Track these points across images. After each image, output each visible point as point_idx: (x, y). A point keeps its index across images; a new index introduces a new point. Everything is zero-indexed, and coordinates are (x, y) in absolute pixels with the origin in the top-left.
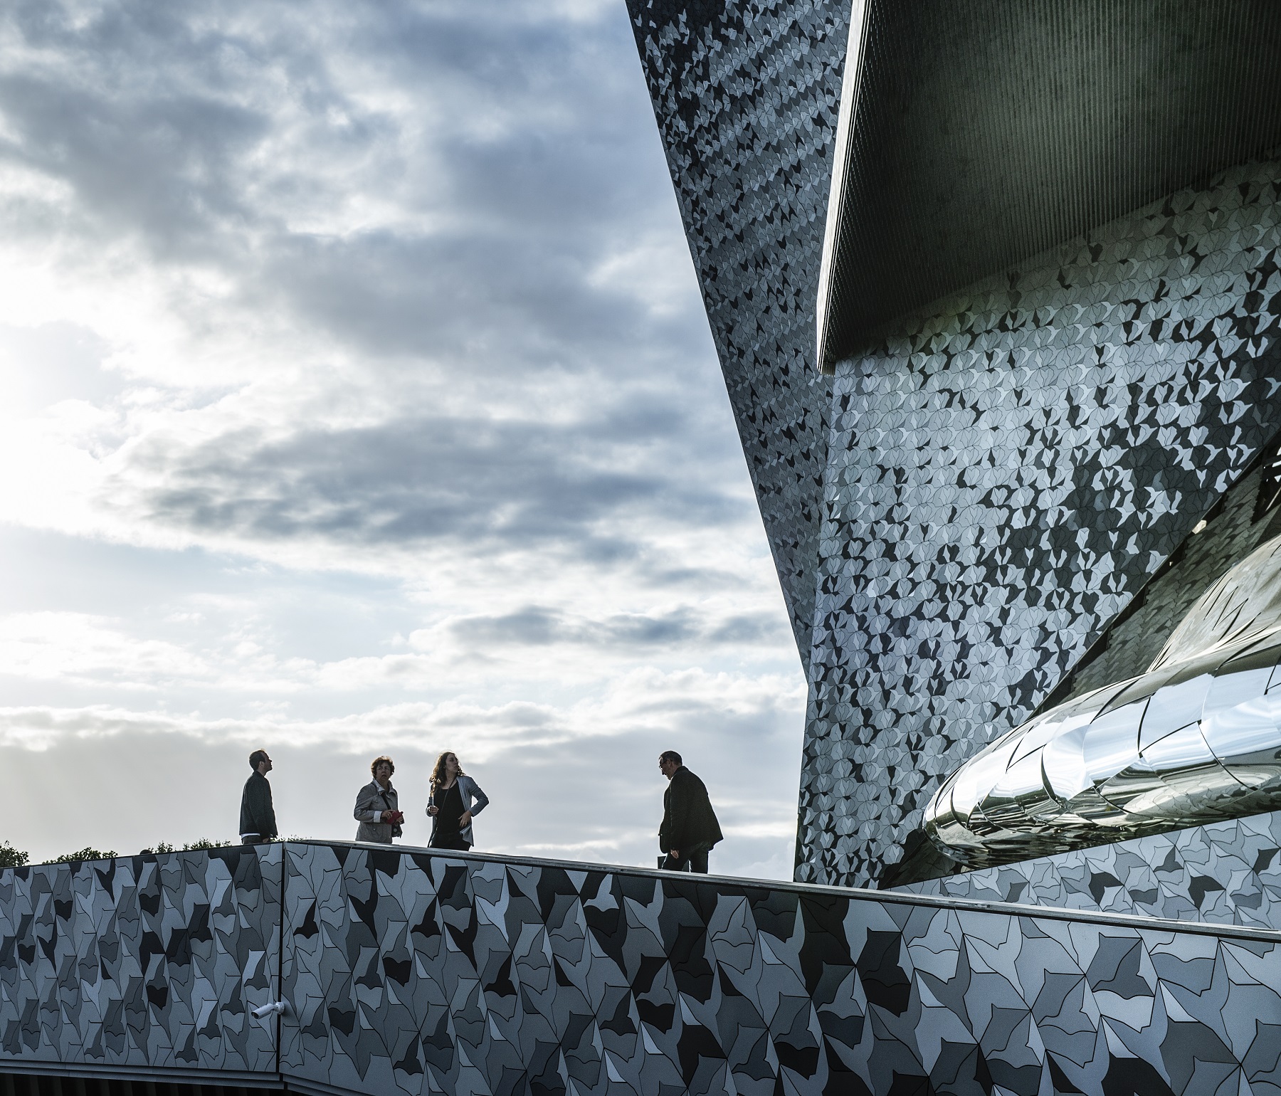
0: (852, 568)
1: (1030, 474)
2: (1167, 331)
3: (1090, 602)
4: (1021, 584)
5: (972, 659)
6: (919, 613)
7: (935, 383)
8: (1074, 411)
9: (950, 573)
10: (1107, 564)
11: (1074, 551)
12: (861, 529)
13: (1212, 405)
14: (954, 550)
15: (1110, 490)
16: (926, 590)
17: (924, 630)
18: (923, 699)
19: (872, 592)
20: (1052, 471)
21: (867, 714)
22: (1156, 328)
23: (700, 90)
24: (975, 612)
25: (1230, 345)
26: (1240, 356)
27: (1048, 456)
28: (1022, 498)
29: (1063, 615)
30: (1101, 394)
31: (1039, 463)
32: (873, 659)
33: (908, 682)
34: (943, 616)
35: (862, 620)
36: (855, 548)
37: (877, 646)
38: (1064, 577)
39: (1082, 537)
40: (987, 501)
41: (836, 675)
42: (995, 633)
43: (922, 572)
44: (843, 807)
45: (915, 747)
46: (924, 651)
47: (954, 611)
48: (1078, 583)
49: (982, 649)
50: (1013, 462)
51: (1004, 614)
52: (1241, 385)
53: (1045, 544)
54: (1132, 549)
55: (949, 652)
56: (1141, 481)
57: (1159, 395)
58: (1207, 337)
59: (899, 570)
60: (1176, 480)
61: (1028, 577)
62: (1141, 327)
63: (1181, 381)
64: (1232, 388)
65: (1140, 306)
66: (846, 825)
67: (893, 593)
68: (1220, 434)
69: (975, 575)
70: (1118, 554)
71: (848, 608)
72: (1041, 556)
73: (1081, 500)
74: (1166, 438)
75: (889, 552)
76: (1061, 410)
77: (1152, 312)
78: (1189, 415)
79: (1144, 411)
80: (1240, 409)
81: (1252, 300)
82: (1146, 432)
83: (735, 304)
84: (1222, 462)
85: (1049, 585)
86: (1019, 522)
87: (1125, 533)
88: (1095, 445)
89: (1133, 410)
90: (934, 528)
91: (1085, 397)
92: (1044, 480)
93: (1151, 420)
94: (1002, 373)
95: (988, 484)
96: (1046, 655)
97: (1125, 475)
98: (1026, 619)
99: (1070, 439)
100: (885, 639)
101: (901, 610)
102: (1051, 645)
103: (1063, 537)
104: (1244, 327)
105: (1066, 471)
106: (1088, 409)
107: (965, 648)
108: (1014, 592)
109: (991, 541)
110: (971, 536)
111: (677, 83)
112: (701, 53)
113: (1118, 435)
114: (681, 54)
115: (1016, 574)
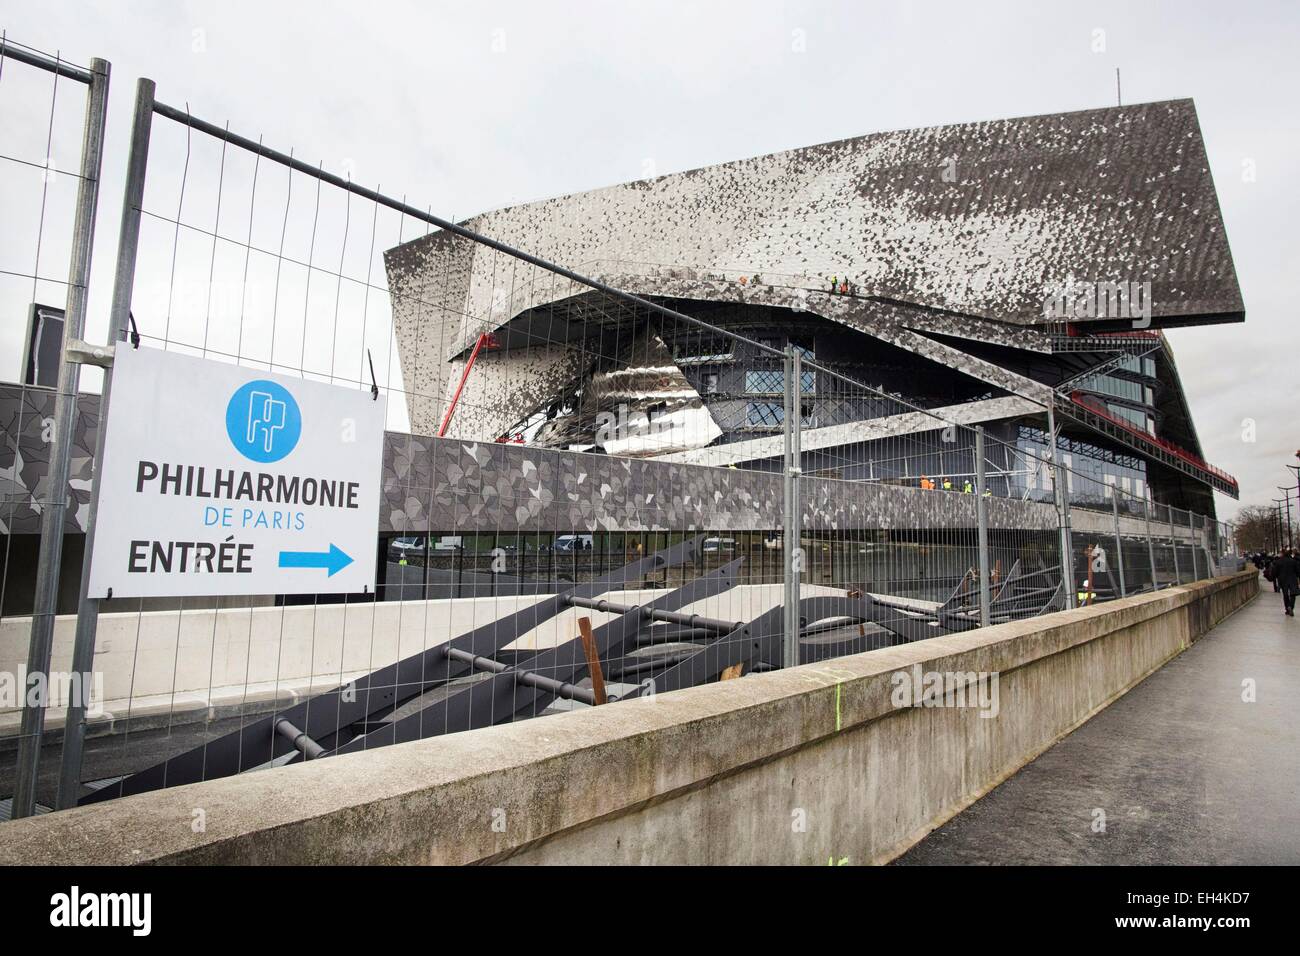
1: (500, 393)
3: (511, 420)
17: (471, 421)
22: (531, 371)
23: (405, 286)
26: (548, 379)
28: (498, 398)
37: (459, 423)
38: (506, 414)
39: (511, 408)
42: (489, 423)
47: (479, 418)
48: (509, 416)
49: (486, 426)
54: (521, 411)
56: (525, 399)
58: (541, 375)
60: (532, 400)
68: (542, 393)
70: (518, 412)
73: (511, 401)
74: (531, 392)
77: (530, 368)
78: (536, 388)
81: (551, 370)
83: (404, 336)
84: (542, 398)
85: (502, 415)
86: (496, 403)
87: (520, 408)
91: (514, 381)
94: (495, 372)
97: (521, 398)
98: (496, 422)
99: (509, 388)
101: (465, 416)
103: (506, 407)
104: (549, 374)
105: (508, 394)
106: (514, 383)
111: (397, 282)
112: (407, 278)
113: (521, 390)
114: (400, 277)
115: (495, 413)
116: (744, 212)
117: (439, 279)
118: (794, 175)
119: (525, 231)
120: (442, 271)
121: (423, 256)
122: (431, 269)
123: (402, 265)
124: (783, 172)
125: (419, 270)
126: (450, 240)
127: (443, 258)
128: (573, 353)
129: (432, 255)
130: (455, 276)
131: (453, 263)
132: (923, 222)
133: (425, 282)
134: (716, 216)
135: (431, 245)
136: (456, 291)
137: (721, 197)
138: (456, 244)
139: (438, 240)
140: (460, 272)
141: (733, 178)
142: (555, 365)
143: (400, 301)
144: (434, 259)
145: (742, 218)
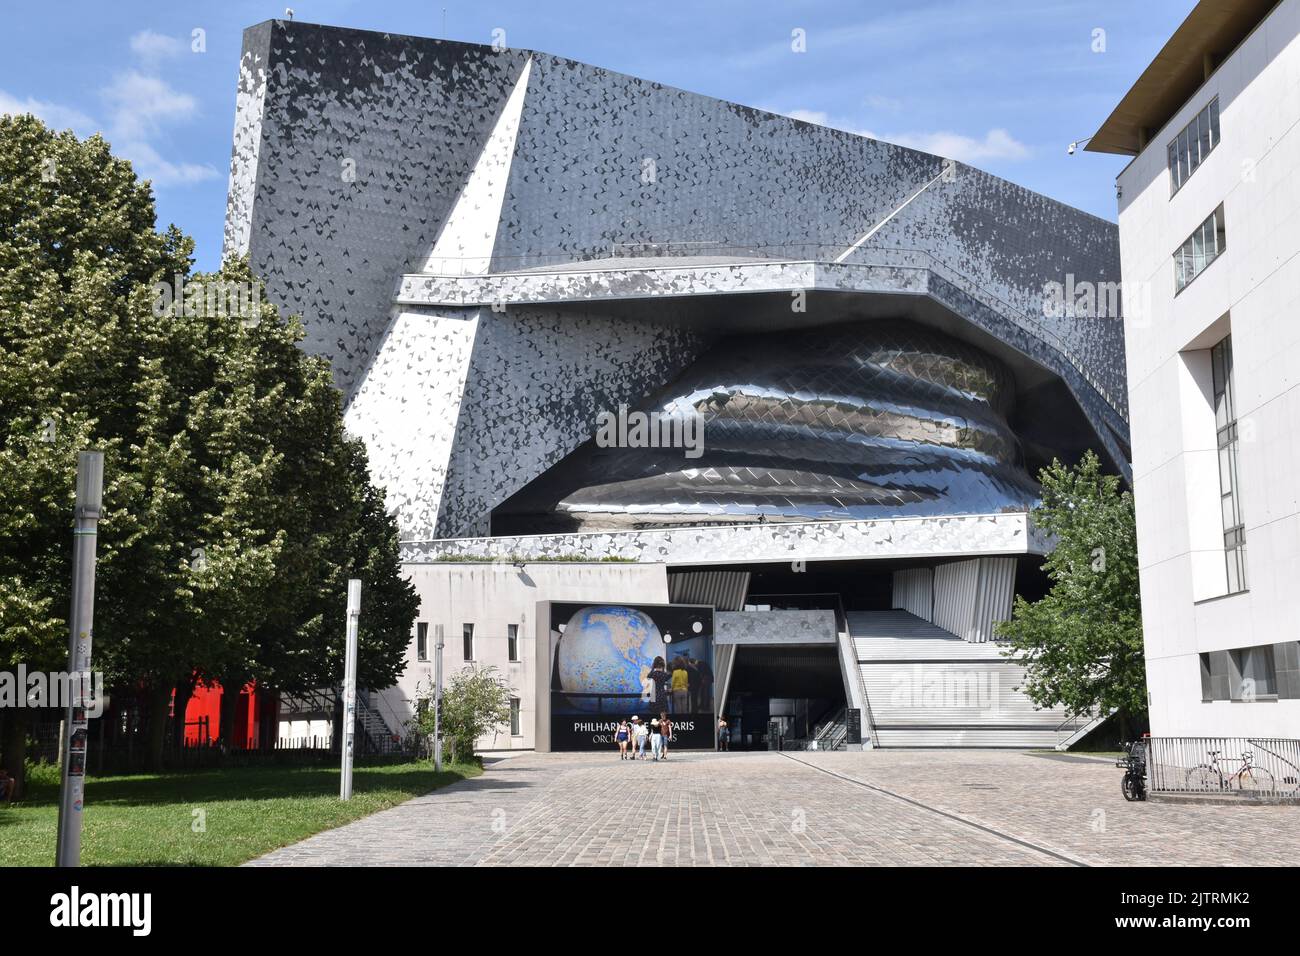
0: (481, 390)
2: (610, 358)
4: (553, 420)
5: (531, 440)
6: (511, 417)
7: (525, 336)
8: (577, 371)
9: (525, 407)
10: (583, 424)
11: (573, 416)
12: (487, 377)
13: (620, 387)
14: (527, 400)
15: (587, 401)
16: (514, 410)
18: (509, 449)
19: (490, 402)
20: (567, 386)
21: (484, 448)
24: (534, 424)
25: (628, 372)
27: (567, 381)
29: (567, 436)
30: (587, 369)
31: (563, 381)
32: (488, 428)
33: (503, 442)
34: (521, 421)
35: (484, 412)
36: (483, 383)
40: (542, 387)
41: (470, 429)
43: (513, 403)
44: (468, 481)
45: (504, 466)
46: (511, 431)
50: (554, 377)
51: (545, 429)
52: (629, 386)
53: (563, 410)
55: (522, 436)
57: (605, 377)
59: (503, 398)
61: (556, 419)
62: (601, 353)
63: (612, 376)
64: (627, 385)
65: (602, 347)
66: (468, 488)
67: (500, 406)
69: (535, 411)
71: (478, 404)
72: (561, 413)
75: (499, 390)
76: (573, 367)
79: (600, 381)
80: (628, 393)
82: (600, 387)
88: (583, 385)
89: (597, 378)
90: (520, 389)
92: (564, 389)
93: (602, 384)
95: (543, 381)
96: (560, 447)
100: (495, 422)
102: (562, 444)
107: (529, 436)
108: (550, 423)
109: (543, 401)
110: (536, 397)
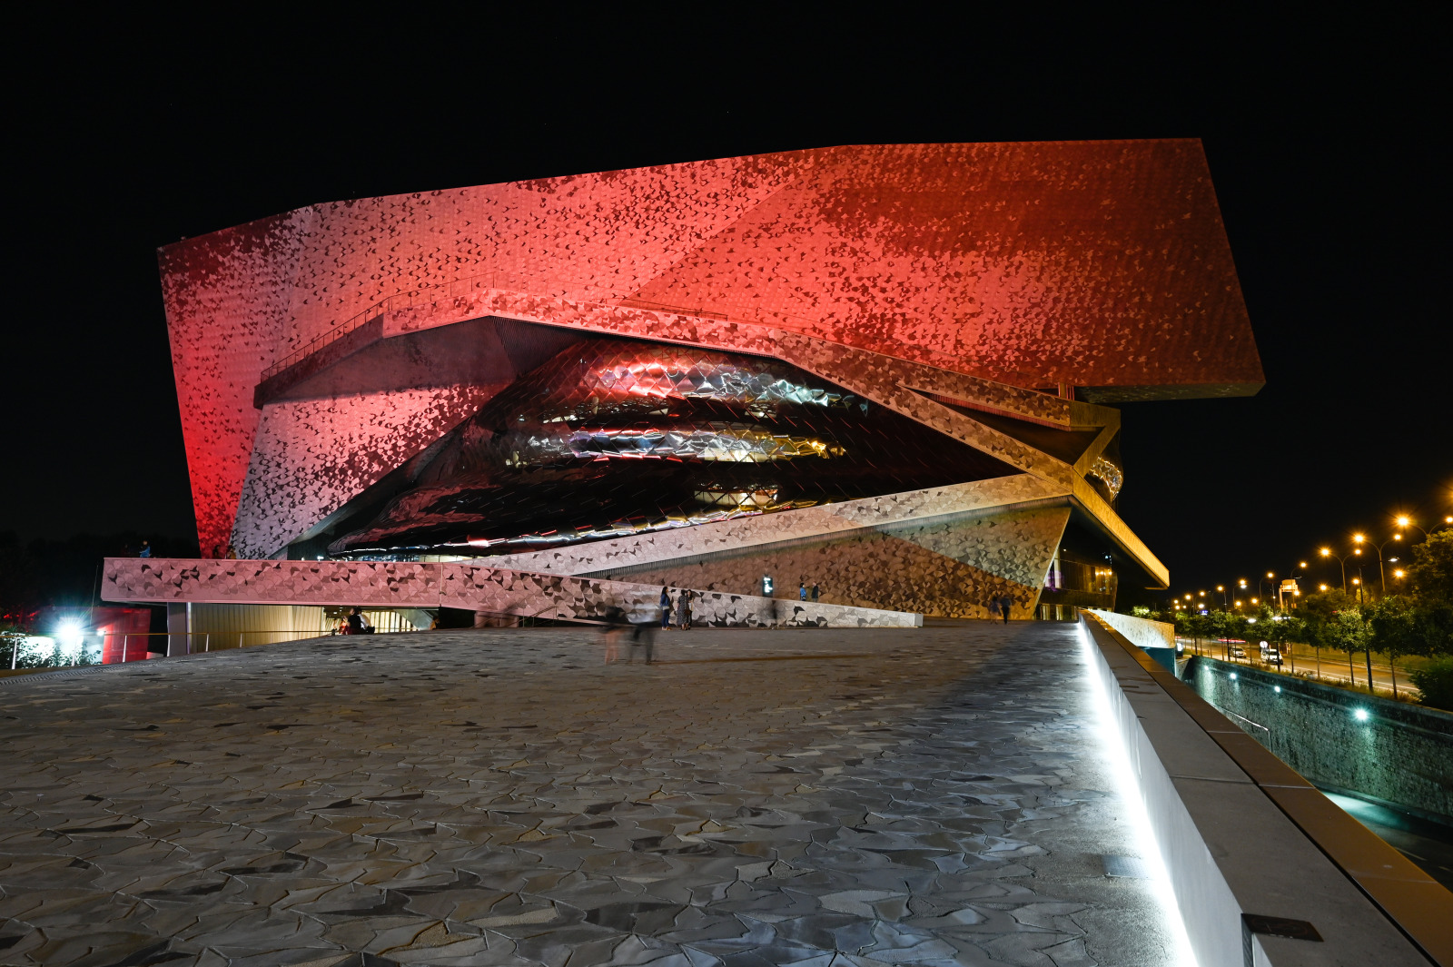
0: (263, 468)
1: (334, 452)
2: (384, 424)
3: (350, 490)
4: (327, 481)
5: (306, 500)
6: (288, 484)
7: (302, 421)
8: (351, 439)
9: (301, 475)
10: (357, 480)
11: (346, 475)
12: (268, 457)
13: (395, 446)
14: (304, 469)
15: (360, 462)
16: (291, 478)
17: (289, 489)
18: (286, 509)
19: (270, 475)
20: (341, 453)
21: (263, 511)
22: (380, 423)
23: (189, 299)
24: (309, 487)
25: (402, 432)
26: (405, 436)
27: (341, 449)
28: (330, 458)
29: (341, 492)
30: (360, 436)
31: (337, 450)
32: (268, 495)
33: (281, 504)
34: (297, 486)
35: (265, 484)
36: (265, 462)
37: (270, 491)
38: (342, 482)
39: (350, 472)
40: (318, 457)
41: (252, 498)
42: (316, 494)
43: (291, 473)
44: (250, 536)
45: (281, 522)
46: (288, 495)
47: (301, 485)
48: (347, 484)
49: (310, 497)
50: (328, 448)
51: (320, 489)
52: (404, 443)
53: (337, 472)
54: (366, 477)
55: (298, 497)
56: (371, 461)
57: (379, 440)
58: (395, 429)
59: (282, 471)
60: (381, 462)
61: (330, 480)
62: (375, 421)
63: (386, 438)
64: (401, 443)
65: (376, 416)
66: (249, 542)
67: (279, 477)
68: (396, 454)
69: (310, 477)
70: (361, 478)
71: (260, 479)
72: (334, 476)
73: (350, 463)
74: (380, 451)
75: (279, 465)
76: (347, 437)
77: (379, 419)
78: (388, 447)
79: (374, 443)
80: (403, 449)
81: (410, 423)
82: (374, 449)
83: (189, 369)
84: (396, 461)
85: (337, 483)
86: (328, 464)
87: (364, 473)
88: (357, 449)
89: (370, 442)
90: (297, 462)
91: (355, 436)
92: (338, 455)
93: (376, 446)
95: (318, 452)
96: (333, 502)
97: (366, 459)
98: (327, 492)
99: (349, 446)
100: (274, 490)
101: (280, 482)
102: (335, 499)
103: (343, 471)
105: (346, 454)
106: (356, 438)
107: (304, 496)
108: (324, 483)
109: (317, 468)
110: (311, 466)
111: (178, 292)
112: (194, 288)
113: (365, 448)
114: (182, 285)
115: (325, 479)
116: (677, 231)
117: (243, 292)
118: (741, 189)
119: (376, 234)
120: (248, 281)
121: (220, 258)
122: (232, 277)
123: (187, 269)
124: (728, 185)
125: (212, 277)
126: (262, 239)
127: (250, 262)
128: (442, 401)
129: (234, 258)
130: (270, 289)
131: (265, 270)
132: (902, 258)
133: (223, 295)
134: (641, 234)
135: (233, 243)
136: (269, 309)
137: (647, 209)
138: (272, 245)
139: (243, 238)
140: (275, 283)
141: (662, 187)
142: (415, 416)
143: (181, 319)
144: (236, 264)
145: (675, 237)
